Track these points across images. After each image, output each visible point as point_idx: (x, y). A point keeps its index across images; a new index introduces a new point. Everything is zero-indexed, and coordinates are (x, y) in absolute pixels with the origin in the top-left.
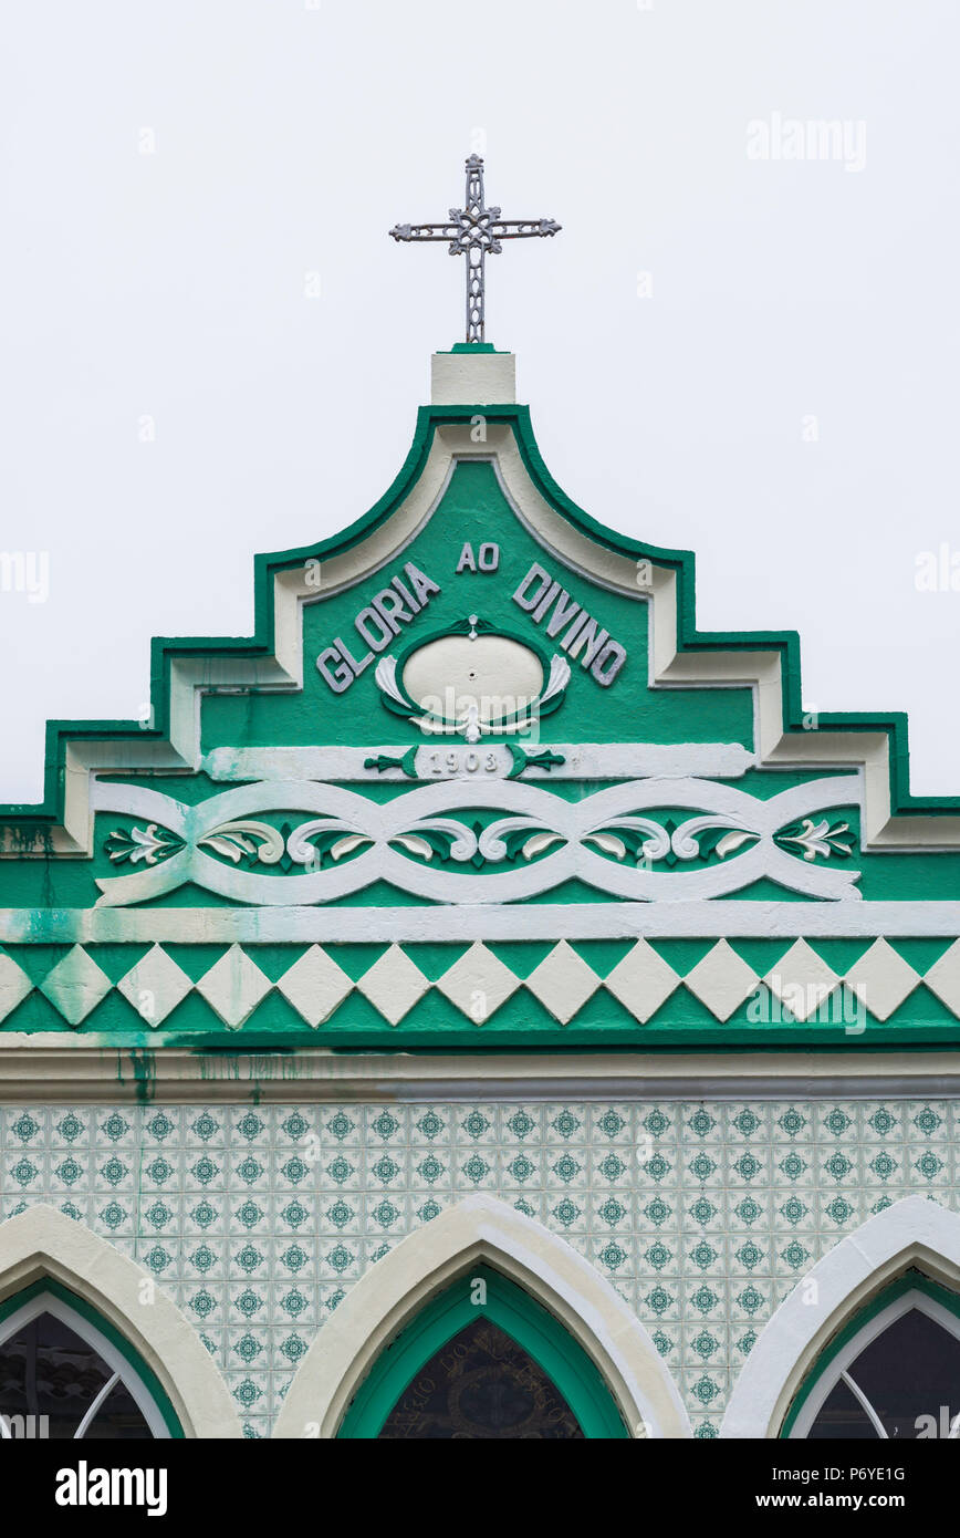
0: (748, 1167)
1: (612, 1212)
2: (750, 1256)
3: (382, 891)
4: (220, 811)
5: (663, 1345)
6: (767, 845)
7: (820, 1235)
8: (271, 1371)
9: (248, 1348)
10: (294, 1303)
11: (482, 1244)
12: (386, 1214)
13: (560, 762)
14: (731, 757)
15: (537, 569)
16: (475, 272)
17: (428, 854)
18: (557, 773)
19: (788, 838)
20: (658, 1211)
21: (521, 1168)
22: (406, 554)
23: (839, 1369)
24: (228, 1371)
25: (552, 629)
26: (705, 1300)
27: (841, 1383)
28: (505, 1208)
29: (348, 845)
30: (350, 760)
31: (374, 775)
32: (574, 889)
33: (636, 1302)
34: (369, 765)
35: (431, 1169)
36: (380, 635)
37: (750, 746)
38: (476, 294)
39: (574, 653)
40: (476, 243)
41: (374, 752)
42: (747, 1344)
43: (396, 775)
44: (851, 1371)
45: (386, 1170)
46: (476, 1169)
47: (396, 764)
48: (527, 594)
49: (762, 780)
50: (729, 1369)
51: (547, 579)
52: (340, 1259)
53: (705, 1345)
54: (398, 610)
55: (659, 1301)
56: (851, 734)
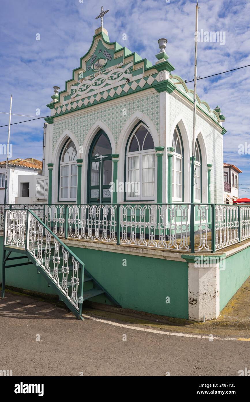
0: (121, 111)
1: (109, 120)
2: (121, 122)
3: (91, 90)
4: (80, 86)
6: (124, 73)
7: (128, 118)
10: (84, 135)
12: (91, 124)
14: (121, 64)
15: (104, 50)
17: (95, 85)
18: (106, 72)
19: (126, 72)
20: (113, 118)
22: (94, 53)
24: (79, 143)
25: (106, 56)
26: (117, 128)
27: (134, 135)
29: (89, 86)
30: (89, 77)
31: (91, 78)
32: (107, 85)
33: (111, 129)
35: (94, 118)
37: (123, 62)
39: (107, 58)
41: (91, 76)
42: (120, 132)
43: (93, 77)
47: (93, 76)
48: (104, 53)
51: (106, 51)
52: (87, 130)
53: (117, 133)
55: (113, 129)
56: (130, 57)
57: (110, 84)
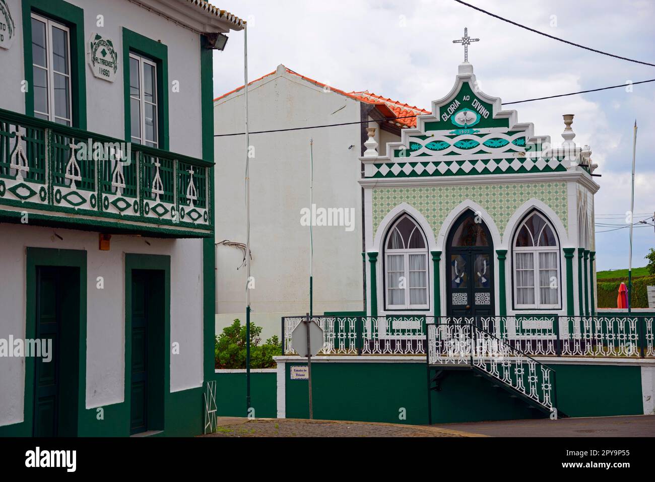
0: (508, 194)
1: (487, 201)
2: (508, 208)
3: (452, 153)
4: (428, 141)
5: (495, 221)
6: (511, 143)
7: (519, 204)
8: (438, 226)
9: (435, 223)
10: (441, 216)
11: (468, 207)
12: (454, 203)
13: (479, 131)
14: (506, 130)
15: (475, 100)
16: (466, 49)
17: (459, 147)
18: (479, 133)
19: (515, 142)
20: (494, 201)
21: (474, 195)
22: (455, 98)
23: (523, 223)
24: (431, 226)
25: (478, 110)
26: (501, 214)
27: (524, 225)
28: (471, 202)
30: (448, 132)
31: (451, 135)
32: (481, 152)
33: (491, 215)
34: (450, 133)
35: (460, 196)
36: (451, 112)
37: (508, 127)
38: (466, 52)
39: (481, 113)
40: (466, 43)
41: (451, 131)
42: (508, 221)
43: (454, 134)
44: (525, 223)
45: (454, 196)
46: (467, 195)
48: (474, 104)
49: (510, 133)
50: (505, 225)
51: (477, 101)
52: (447, 209)
53: (501, 221)
54: (454, 108)
55: (494, 215)
56: (524, 126)
57: (488, 153)
